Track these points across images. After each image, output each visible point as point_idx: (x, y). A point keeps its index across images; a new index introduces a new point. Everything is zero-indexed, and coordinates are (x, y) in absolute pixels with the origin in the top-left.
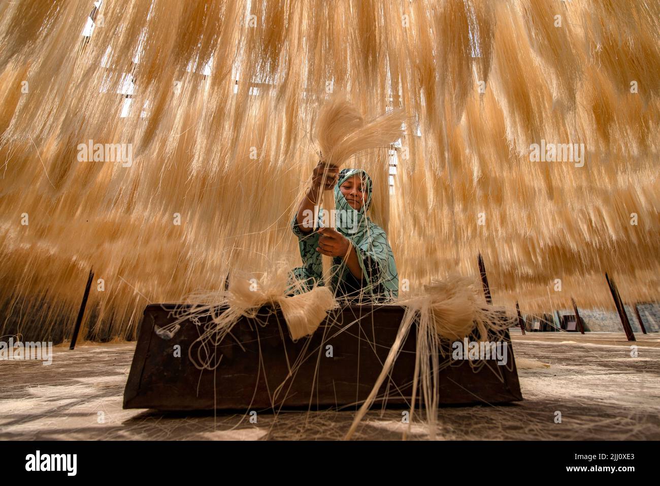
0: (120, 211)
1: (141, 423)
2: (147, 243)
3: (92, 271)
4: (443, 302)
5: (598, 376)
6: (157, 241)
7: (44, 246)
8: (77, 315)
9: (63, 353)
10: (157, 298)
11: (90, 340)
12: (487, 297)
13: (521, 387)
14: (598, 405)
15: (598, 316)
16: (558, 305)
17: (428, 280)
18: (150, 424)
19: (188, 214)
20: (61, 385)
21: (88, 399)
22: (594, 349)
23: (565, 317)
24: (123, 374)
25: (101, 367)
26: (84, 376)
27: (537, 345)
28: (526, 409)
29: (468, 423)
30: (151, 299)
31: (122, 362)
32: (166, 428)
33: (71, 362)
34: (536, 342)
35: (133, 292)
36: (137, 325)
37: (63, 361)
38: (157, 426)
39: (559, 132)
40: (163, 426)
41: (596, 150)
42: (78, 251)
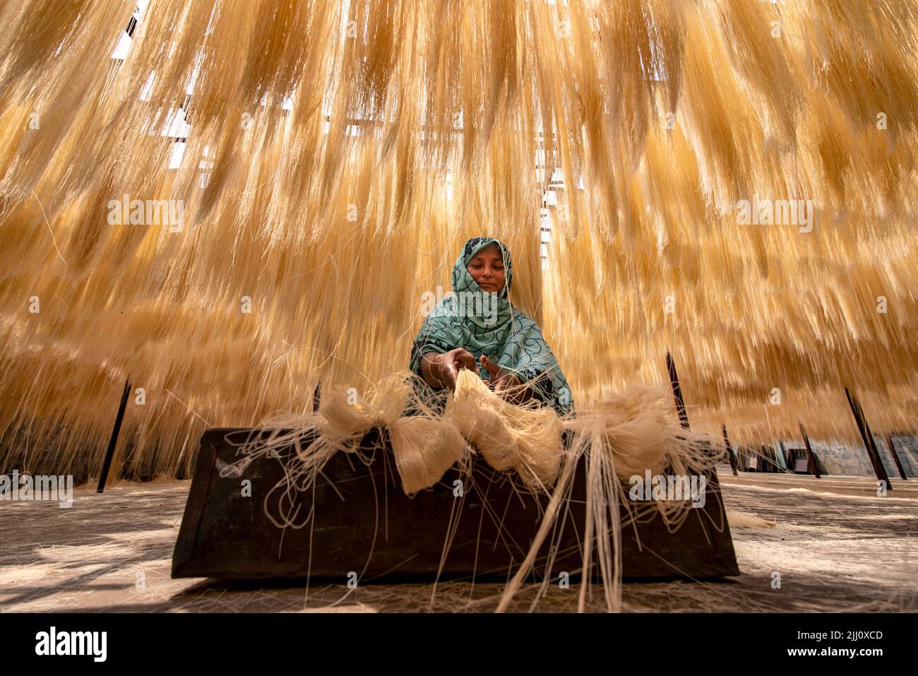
0: (167, 297)
1: (198, 598)
2: (206, 341)
3: (129, 382)
4: (622, 426)
5: (843, 542)
6: (218, 339)
7: (62, 348)
8: (108, 443)
9: (87, 498)
10: (220, 419)
11: (126, 479)
12: (682, 419)
13: (737, 554)
14: (846, 583)
15: (837, 451)
16: (781, 433)
17: (598, 391)
18: (209, 599)
19: (262, 301)
20: (84, 544)
21: (123, 563)
22: (835, 502)
23: (792, 451)
24: (172, 526)
25: (140, 517)
26: (117, 531)
27: (756, 492)
28: (746, 588)
29: (663, 606)
30: (211, 421)
31: (170, 510)
32: (232, 606)
33: (99, 510)
34: (754, 487)
35: (186, 411)
36: (191, 457)
37: (88, 509)
38: (220, 602)
39: (773, 182)
40: (229, 602)
41: (825, 207)
42: (108, 354)
